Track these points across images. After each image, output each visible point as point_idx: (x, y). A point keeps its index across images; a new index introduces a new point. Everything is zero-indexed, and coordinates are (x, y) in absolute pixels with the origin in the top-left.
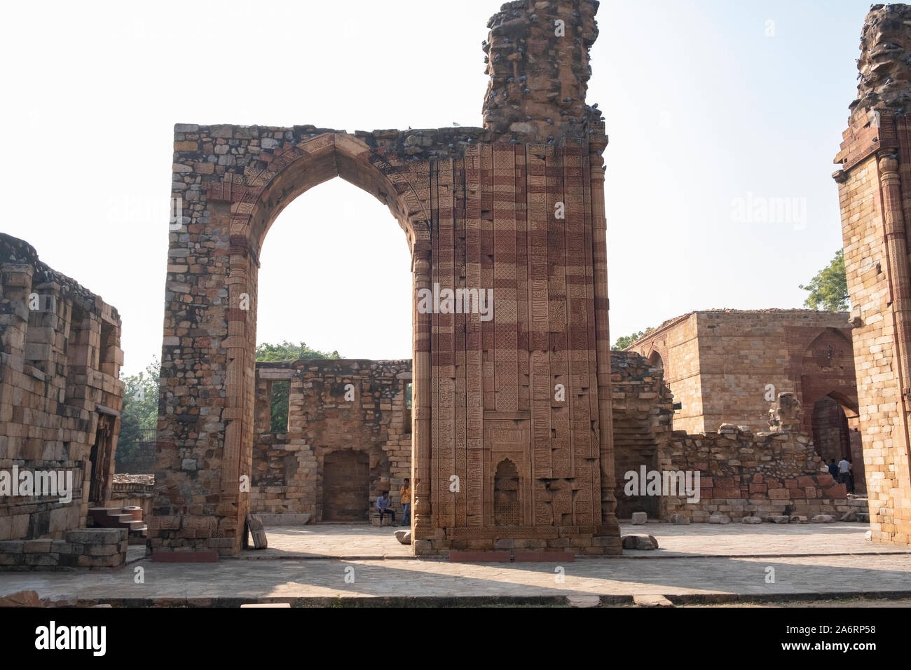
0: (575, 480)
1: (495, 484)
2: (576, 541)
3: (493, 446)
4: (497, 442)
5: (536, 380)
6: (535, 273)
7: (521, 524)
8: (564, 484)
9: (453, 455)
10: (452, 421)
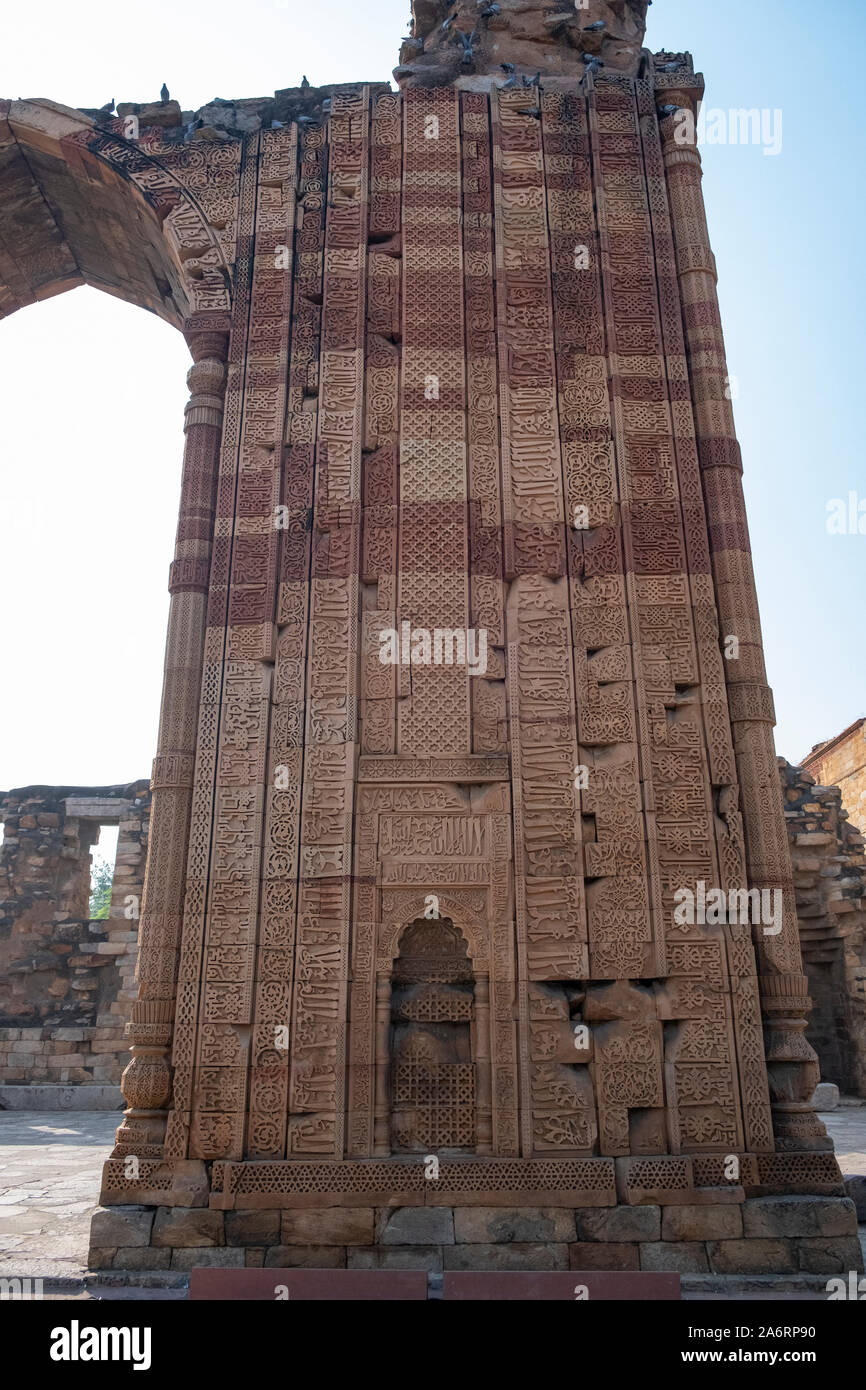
0: (671, 987)
1: (391, 999)
2: (685, 1217)
3: (388, 871)
4: (400, 858)
5: (526, 661)
6: (520, 370)
7: (480, 1148)
8: (631, 997)
9: (251, 902)
10: (257, 790)
